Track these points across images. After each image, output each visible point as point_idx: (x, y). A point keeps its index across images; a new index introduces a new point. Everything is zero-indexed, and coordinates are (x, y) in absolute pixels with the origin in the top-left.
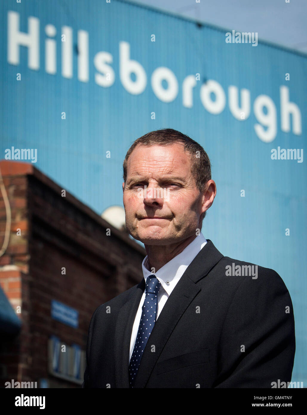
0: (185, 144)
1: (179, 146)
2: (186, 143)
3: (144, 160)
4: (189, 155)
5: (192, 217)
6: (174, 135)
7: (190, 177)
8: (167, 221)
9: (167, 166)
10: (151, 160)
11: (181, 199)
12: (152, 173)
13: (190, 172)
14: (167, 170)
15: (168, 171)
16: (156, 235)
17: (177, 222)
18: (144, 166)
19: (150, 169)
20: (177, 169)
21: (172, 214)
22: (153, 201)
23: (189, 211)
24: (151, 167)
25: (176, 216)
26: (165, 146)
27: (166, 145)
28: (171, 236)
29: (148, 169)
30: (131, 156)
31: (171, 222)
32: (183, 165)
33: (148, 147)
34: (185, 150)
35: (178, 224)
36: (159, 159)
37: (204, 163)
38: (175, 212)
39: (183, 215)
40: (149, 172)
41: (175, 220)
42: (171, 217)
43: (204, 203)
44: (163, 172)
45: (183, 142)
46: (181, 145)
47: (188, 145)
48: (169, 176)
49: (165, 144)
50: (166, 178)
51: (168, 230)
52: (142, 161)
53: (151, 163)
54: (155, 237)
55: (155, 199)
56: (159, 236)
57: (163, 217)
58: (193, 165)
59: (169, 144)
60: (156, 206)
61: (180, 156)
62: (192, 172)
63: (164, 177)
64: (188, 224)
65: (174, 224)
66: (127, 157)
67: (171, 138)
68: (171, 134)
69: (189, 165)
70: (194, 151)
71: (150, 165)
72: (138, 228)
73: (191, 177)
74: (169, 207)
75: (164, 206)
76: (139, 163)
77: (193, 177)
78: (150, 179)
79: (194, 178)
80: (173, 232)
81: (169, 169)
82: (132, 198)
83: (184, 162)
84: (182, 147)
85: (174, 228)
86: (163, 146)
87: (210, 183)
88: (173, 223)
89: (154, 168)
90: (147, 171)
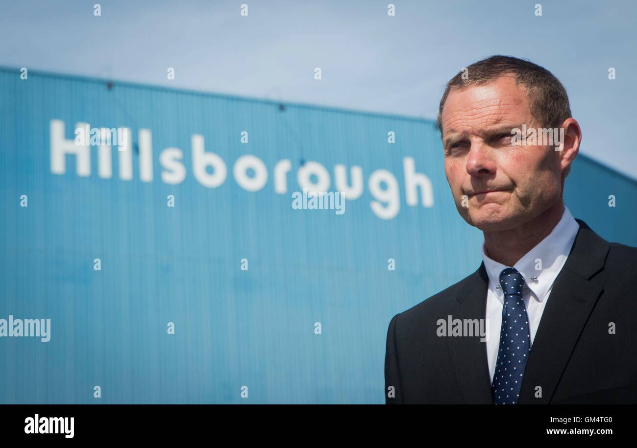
0: (518, 75)
1: (508, 79)
2: (519, 73)
3: (459, 111)
4: (525, 89)
5: (544, 179)
6: (499, 65)
7: (530, 122)
8: (506, 195)
9: (493, 113)
10: (468, 108)
11: (520, 156)
12: (472, 127)
13: (530, 114)
14: (493, 118)
15: (494, 121)
16: (495, 217)
17: (521, 193)
18: (458, 118)
19: (469, 121)
20: (507, 115)
21: (511, 183)
22: (478, 169)
23: (537, 172)
24: (470, 119)
25: (519, 184)
26: (486, 85)
27: (488, 82)
28: (517, 213)
29: (465, 122)
30: (445, 107)
31: (513, 195)
32: (517, 106)
33: (463, 91)
34: (518, 84)
35: (524, 194)
36: (480, 105)
37: (551, 96)
38: (515, 178)
39: (528, 180)
40: (468, 126)
41: (518, 190)
42: (511, 187)
43: (563, 155)
44: (487, 122)
45: (514, 72)
46: (511, 77)
47: (521, 75)
48: (498, 126)
49: (485, 81)
50: (493, 131)
51: (510, 206)
52: (457, 113)
53: (469, 113)
54: (494, 219)
55: (480, 166)
56: (499, 218)
57: (499, 188)
58: (532, 102)
59: (492, 80)
60: (486, 175)
61: (510, 95)
62: (532, 114)
63: (490, 130)
64: (539, 191)
65: (518, 196)
66: (441, 109)
67: (494, 70)
68: (494, 64)
69: (527, 105)
70: (532, 82)
71: (468, 116)
72: (470, 210)
73: (533, 122)
74: (505, 172)
75: (498, 172)
76: (454, 116)
77: (536, 121)
78: (470, 136)
79: (538, 121)
80: (518, 208)
81: (495, 117)
82: (455, 166)
83: (518, 102)
84: (513, 81)
85: (519, 202)
86: (483, 85)
87: (567, 123)
88: (516, 196)
89: (474, 119)
90: (465, 124)
